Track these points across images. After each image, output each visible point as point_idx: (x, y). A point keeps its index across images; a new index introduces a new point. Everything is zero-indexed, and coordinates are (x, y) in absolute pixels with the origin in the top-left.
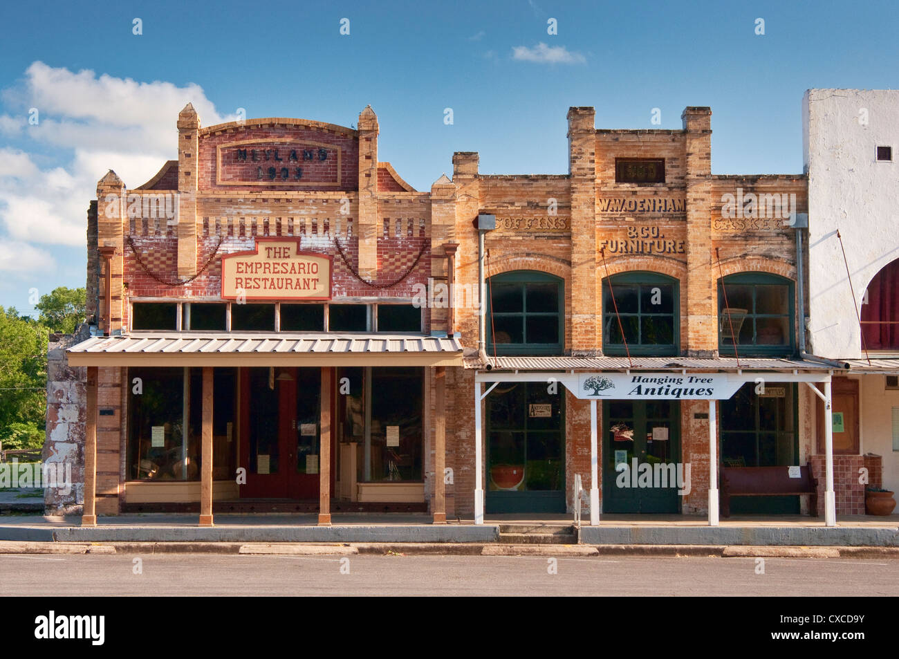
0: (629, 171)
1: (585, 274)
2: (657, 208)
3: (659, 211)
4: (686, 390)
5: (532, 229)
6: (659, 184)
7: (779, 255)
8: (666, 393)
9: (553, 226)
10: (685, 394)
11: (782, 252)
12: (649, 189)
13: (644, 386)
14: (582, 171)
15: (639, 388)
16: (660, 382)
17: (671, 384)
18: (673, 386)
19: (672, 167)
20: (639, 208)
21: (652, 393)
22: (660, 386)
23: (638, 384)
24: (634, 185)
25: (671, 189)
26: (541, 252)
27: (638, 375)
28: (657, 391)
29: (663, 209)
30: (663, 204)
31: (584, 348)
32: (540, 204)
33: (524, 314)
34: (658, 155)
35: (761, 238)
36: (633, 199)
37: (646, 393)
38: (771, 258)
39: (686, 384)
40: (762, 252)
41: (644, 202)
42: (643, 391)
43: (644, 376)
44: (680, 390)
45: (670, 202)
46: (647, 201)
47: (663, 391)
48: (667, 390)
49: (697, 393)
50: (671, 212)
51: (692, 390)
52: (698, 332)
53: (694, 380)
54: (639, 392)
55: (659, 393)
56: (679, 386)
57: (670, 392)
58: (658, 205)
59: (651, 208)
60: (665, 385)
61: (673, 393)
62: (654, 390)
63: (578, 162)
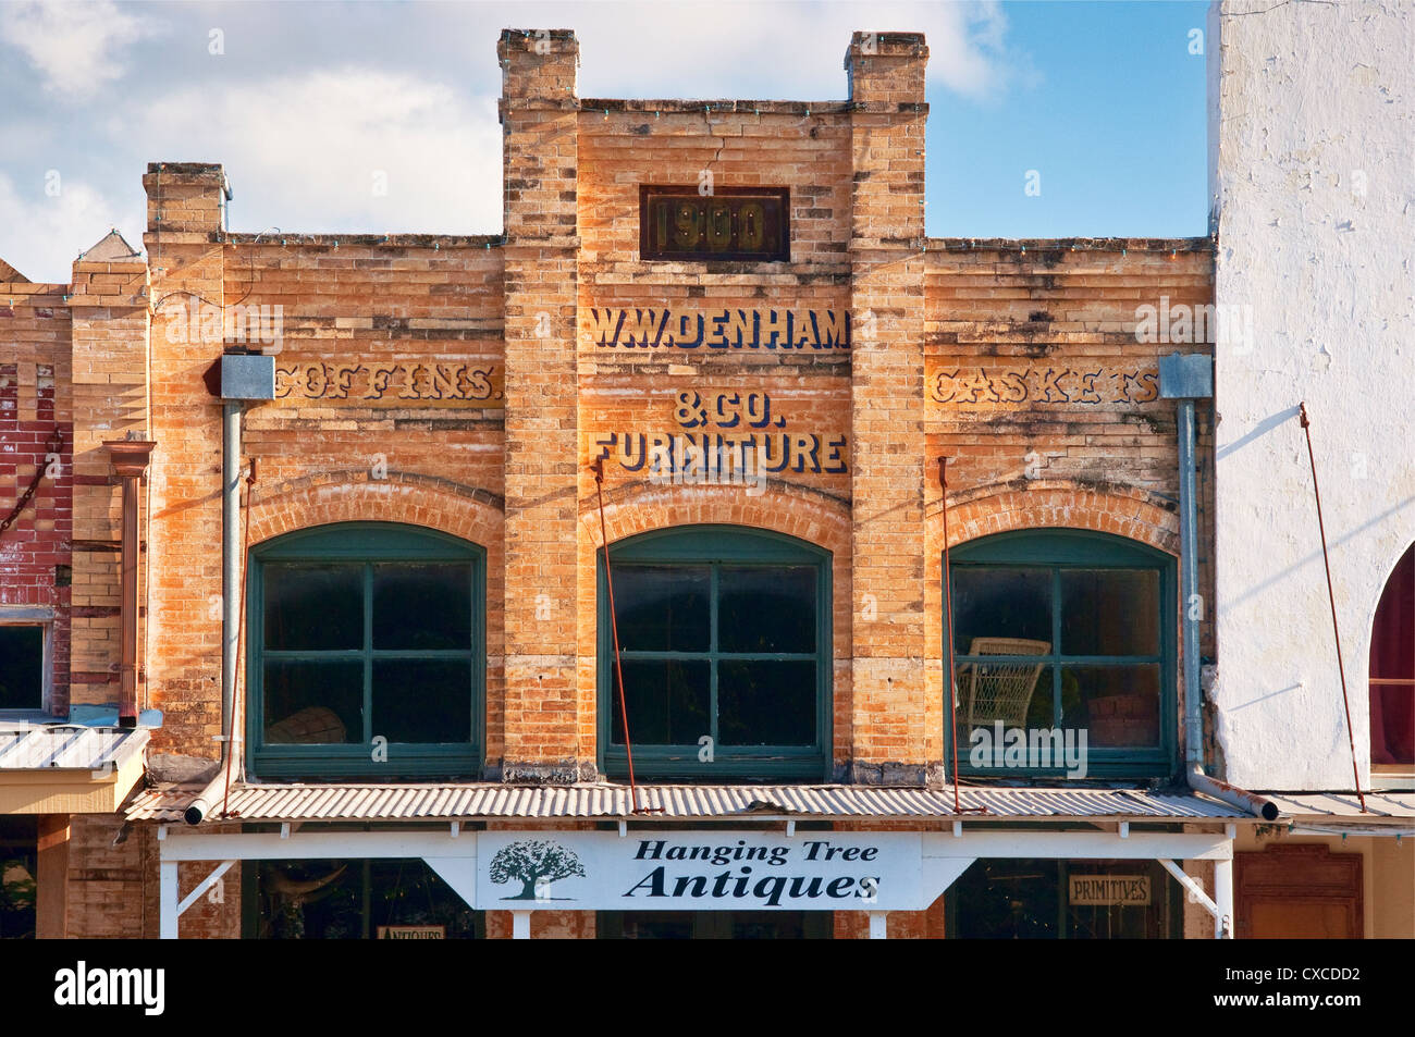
0: (681, 224)
1: (545, 535)
2: (765, 337)
3: (772, 345)
4: (798, 882)
5: (387, 399)
6: (769, 267)
7: (1128, 479)
8: (739, 892)
9: (452, 390)
10: (794, 893)
11: (1135, 471)
12: (741, 278)
13: (674, 871)
14: (537, 226)
15: (658, 875)
16: (720, 857)
17: (754, 863)
18: (761, 870)
19: (812, 213)
20: (709, 337)
21: (697, 892)
22: (720, 870)
23: (655, 865)
24: (694, 266)
25: (804, 279)
26: (415, 467)
27: (653, 837)
28: (710, 886)
30: (782, 326)
31: (540, 757)
32: (413, 324)
33: (368, 654)
34: (768, 176)
35: (1073, 427)
36: (692, 309)
37: (679, 892)
38: (1103, 487)
39: (797, 866)
40: (1077, 471)
41: (726, 318)
42: (669, 885)
43: (673, 839)
44: (781, 882)
46: (735, 316)
47: (730, 885)
48: (742, 883)
49: (832, 890)
50: (808, 349)
51: (816, 882)
52: (881, 708)
53: (823, 851)
54: (658, 890)
55: (718, 892)
56: (777, 871)
57: (750, 887)
58: (767, 328)
59: (748, 338)
60: (735, 868)
61: (759, 891)
62: (701, 881)
63: (526, 198)
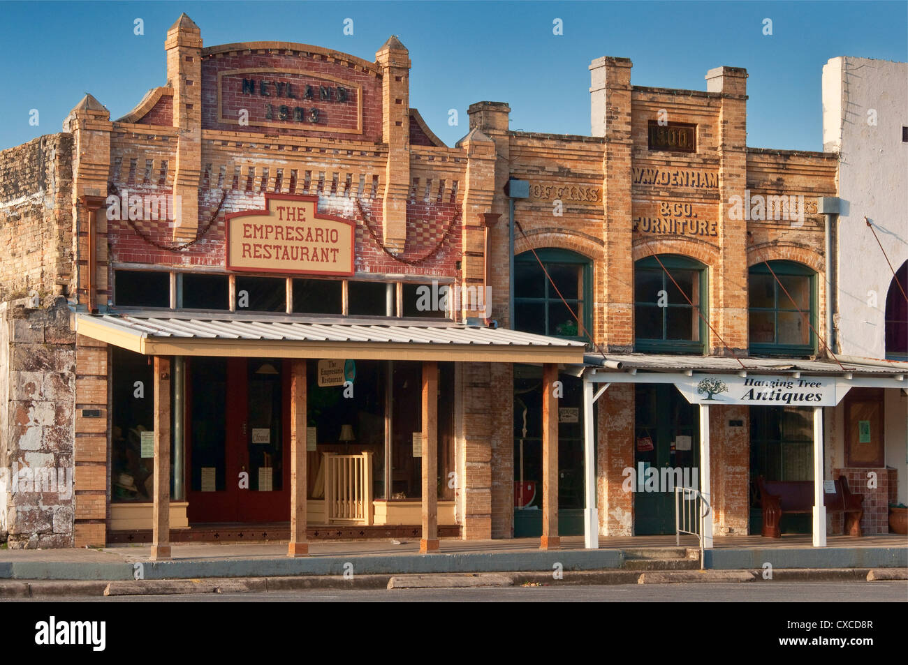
2: (690, 183)
3: (692, 186)
4: (796, 395)
7: (808, 243)
8: (777, 398)
9: (585, 197)
11: (810, 240)
13: (757, 390)
15: (752, 391)
18: (784, 390)
20: (672, 181)
21: (764, 397)
23: (750, 388)
24: (667, 154)
27: (750, 377)
28: (768, 396)
29: (696, 183)
30: (696, 178)
36: (666, 170)
37: (758, 398)
38: (801, 246)
40: (792, 239)
41: (677, 174)
42: (755, 396)
44: (791, 395)
45: (702, 176)
46: (680, 173)
47: (774, 396)
48: (779, 395)
49: (807, 398)
50: (704, 188)
51: (802, 395)
52: (732, 327)
53: (804, 384)
54: (751, 397)
55: (771, 398)
56: (789, 391)
57: (781, 397)
58: (691, 179)
59: (684, 183)
60: (776, 389)
61: (784, 398)
62: (766, 394)
